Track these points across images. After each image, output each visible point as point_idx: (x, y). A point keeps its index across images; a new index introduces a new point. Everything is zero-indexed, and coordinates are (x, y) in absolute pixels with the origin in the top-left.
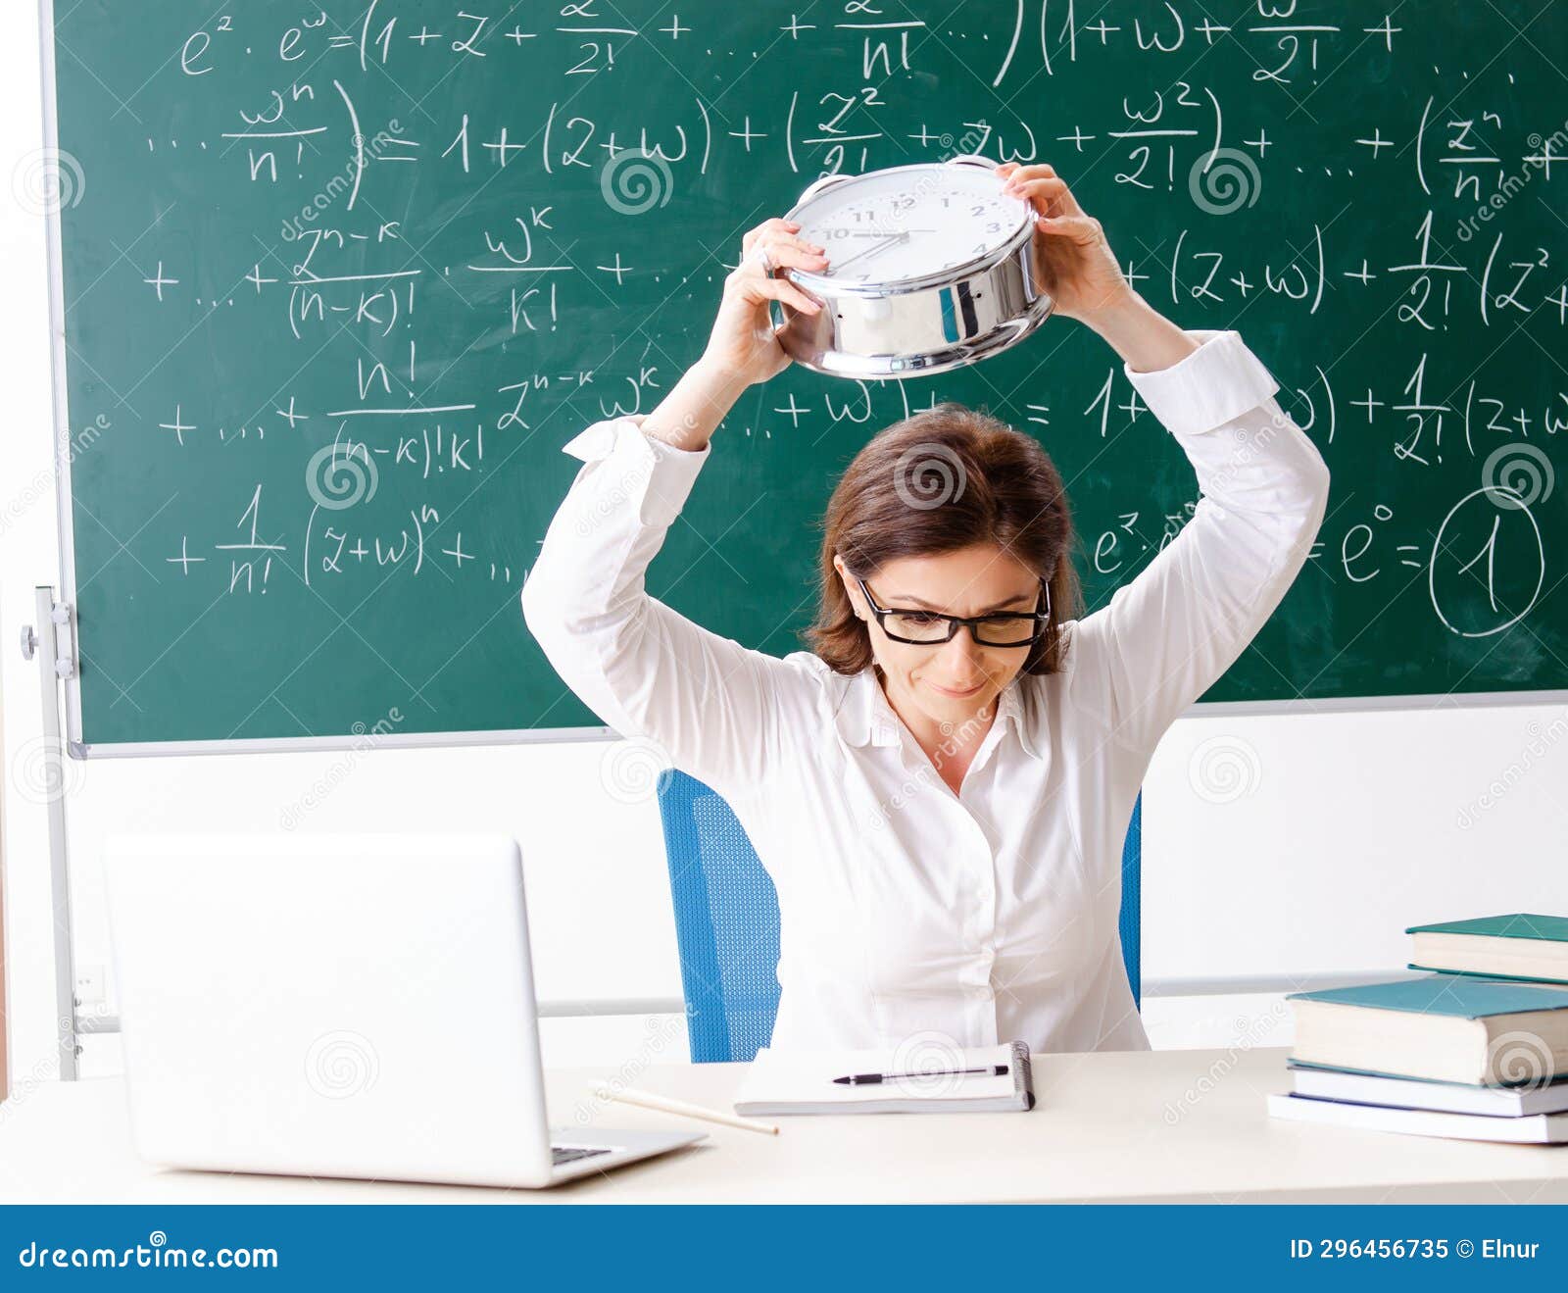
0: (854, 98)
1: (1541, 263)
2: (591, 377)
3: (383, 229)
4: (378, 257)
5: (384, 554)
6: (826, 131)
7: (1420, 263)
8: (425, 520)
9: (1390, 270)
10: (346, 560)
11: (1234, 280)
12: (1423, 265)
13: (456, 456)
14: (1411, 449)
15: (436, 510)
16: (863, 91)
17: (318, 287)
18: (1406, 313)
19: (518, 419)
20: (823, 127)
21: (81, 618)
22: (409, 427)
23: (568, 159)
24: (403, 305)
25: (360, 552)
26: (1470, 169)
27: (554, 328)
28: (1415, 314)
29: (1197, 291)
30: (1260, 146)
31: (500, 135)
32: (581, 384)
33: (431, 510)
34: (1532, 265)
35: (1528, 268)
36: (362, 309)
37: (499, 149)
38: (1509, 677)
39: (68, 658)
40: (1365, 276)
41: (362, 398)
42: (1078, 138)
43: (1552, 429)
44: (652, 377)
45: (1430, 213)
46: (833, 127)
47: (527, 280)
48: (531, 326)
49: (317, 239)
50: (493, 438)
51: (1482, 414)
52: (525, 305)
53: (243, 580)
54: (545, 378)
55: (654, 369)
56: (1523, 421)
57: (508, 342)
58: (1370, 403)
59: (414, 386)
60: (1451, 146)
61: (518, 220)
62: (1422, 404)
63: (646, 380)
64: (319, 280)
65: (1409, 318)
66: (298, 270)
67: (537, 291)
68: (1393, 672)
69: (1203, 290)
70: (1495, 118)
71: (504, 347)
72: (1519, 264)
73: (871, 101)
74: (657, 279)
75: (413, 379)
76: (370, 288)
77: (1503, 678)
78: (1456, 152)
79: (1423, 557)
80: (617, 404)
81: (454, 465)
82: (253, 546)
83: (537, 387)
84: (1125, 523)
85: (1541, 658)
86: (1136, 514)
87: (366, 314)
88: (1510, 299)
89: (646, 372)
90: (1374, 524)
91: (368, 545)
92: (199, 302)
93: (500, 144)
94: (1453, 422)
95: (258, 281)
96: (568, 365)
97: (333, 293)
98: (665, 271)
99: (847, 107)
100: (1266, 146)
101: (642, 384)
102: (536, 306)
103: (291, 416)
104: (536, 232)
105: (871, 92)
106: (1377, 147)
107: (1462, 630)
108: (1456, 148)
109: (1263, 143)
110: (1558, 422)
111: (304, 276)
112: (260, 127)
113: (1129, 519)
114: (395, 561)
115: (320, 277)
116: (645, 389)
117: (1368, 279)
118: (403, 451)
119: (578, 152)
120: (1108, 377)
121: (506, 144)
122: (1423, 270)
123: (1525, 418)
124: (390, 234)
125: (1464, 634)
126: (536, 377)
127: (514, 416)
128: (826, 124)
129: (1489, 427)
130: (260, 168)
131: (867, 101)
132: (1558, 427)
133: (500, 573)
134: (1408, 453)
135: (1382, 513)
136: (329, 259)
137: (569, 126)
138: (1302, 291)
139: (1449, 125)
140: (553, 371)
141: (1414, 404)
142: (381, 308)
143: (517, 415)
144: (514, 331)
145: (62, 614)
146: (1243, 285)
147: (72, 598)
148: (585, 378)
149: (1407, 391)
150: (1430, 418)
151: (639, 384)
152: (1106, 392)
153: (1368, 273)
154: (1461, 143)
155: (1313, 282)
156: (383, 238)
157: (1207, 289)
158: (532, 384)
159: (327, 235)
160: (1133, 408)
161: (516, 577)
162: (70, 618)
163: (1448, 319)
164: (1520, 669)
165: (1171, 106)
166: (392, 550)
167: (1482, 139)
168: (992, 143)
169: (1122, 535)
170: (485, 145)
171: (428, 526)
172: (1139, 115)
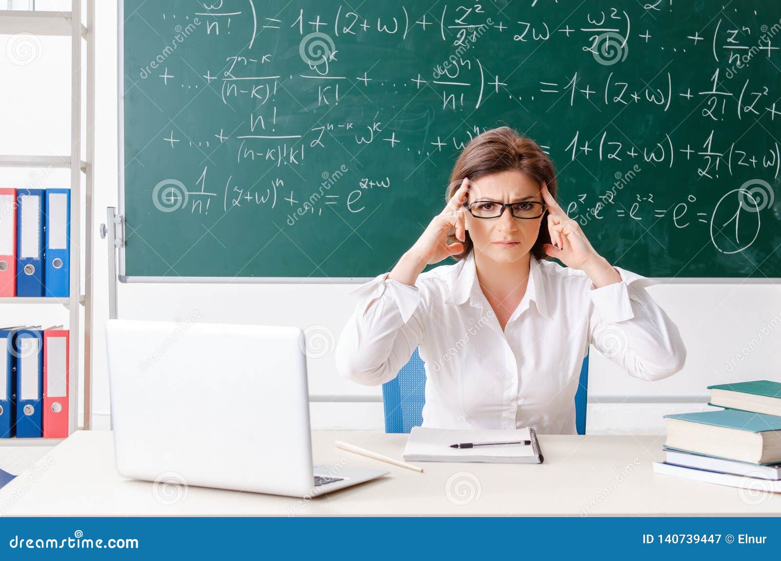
0: (471, 9)
1: (765, 93)
2: (352, 126)
3: (264, 57)
4: (261, 70)
5: (259, 199)
6: (459, 23)
7: (712, 91)
8: (277, 185)
9: (700, 93)
10: (243, 201)
11: (632, 95)
12: (714, 92)
13: (292, 158)
14: (705, 171)
15: (283, 181)
16: (475, 6)
17: (235, 82)
18: (706, 112)
19: (320, 143)
20: (457, 21)
21: (127, 221)
22: (271, 144)
23: (346, 30)
24: (271, 90)
25: (249, 198)
26: (736, 51)
27: (337, 104)
28: (709, 113)
29: (616, 99)
30: (646, 37)
31: (317, 19)
32: (348, 128)
33: (281, 181)
34: (761, 94)
35: (758, 95)
36: (253, 92)
37: (316, 25)
38: (743, 272)
39: (120, 239)
40: (689, 96)
41: (252, 131)
42: (567, 31)
43: (766, 165)
44: (379, 127)
45: (718, 69)
46: (461, 21)
47: (326, 83)
48: (327, 103)
49: (236, 60)
50: (308, 150)
51: (736, 157)
52: (325, 93)
53: (197, 208)
54: (332, 125)
55: (379, 123)
56: (754, 161)
57: (316, 110)
58: (689, 151)
59: (274, 126)
60: (728, 41)
62: (711, 152)
63: (376, 129)
64: (235, 79)
65: (707, 115)
66: (226, 74)
67: (330, 87)
68: (693, 267)
69: (619, 99)
70: (748, 30)
71: (315, 111)
72: (755, 93)
73: (478, 11)
74: (382, 84)
75: (274, 123)
76: (258, 83)
77: (740, 272)
78: (731, 44)
79: (708, 218)
80: (363, 138)
81: (291, 162)
82: (202, 193)
83: (328, 129)
84: (580, 199)
85: (757, 264)
86: (585, 195)
87: (255, 94)
88: (750, 108)
89: (376, 124)
90: (688, 203)
91: (252, 195)
92: (183, 86)
93: (316, 22)
95: (209, 78)
96: (343, 120)
97: (241, 85)
98: (386, 81)
99: (467, 13)
100: (648, 38)
101: (374, 130)
102: (330, 94)
103: (221, 137)
104: (331, 61)
105: (478, 7)
106: (696, 40)
107: (723, 251)
108: (730, 42)
109: (647, 36)
110: (769, 162)
111: (229, 77)
112: (212, 11)
113: (582, 197)
114: (264, 202)
115: (236, 77)
116: (375, 132)
117: (690, 97)
118: (269, 155)
119: (350, 27)
120: (576, 135)
121: (319, 22)
122: (714, 94)
123: (755, 160)
124: (268, 60)
125: (725, 252)
126: (328, 125)
127: (318, 141)
128: (458, 20)
129: (739, 163)
130: (211, 29)
131: (477, 11)
132: (769, 165)
134: (704, 173)
135: (692, 199)
136: (239, 70)
137: (347, 16)
138: (661, 101)
139: (728, 32)
140: (336, 122)
141: (707, 152)
142: (262, 92)
143: (320, 141)
144: (319, 104)
145: (118, 220)
147: (123, 213)
148: (349, 126)
149: (704, 146)
150: (714, 158)
151: (372, 129)
152: (575, 142)
153: (690, 95)
154: (733, 40)
155: (666, 98)
156: (264, 62)
157: (621, 99)
158: (326, 128)
159: (239, 59)
160: (586, 149)
161: (317, 211)
162: (122, 221)
163: (723, 116)
164: (748, 268)
165: (608, 19)
166: (262, 198)
167: (742, 39)
168: (530, 31)
169: (579, 203)
170: (310, 23)
171: (279, 188)
172: (594, 21)
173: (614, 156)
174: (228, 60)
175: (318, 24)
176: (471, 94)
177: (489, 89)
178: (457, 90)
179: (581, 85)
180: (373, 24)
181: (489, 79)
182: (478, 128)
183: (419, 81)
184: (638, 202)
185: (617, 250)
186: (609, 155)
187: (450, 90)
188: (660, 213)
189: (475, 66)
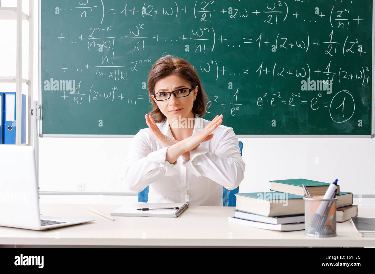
0: (209, 3)
1: (356, 42)
2: (151, 60)
3: (108, 28)
4: (107, 34)
5: (106, 97)
9: (323, 43)
10: (98, 98)
11: (289, 44)
12: (331, 42)
13: (122, 76)
17: (94, 40)
18: (327, 52)
20: (202, 9)
21: (42, 108)
22: (112, 70)
23: (147, 14)
24: (112, 44)
25: (101, 96)
26: (342, 22)
27: (143, 50)
28: (329, 52)
29: (281, 46)
33: (116, 88)
35: (353, 43)
36: (103, 45)
38: (346, 132)
39: (39, 116)
40: (318, 44)
41: (103, 63)
42: (257, 13)
45: (333, 31)
46: (204, 9)
47: (138, 40)
48: (138, 49)
49: (94, 29)
50: (129, 72)
51: (342, 75)
52: (137, 45)
53: (76, 100)
54: (141, 61)
56: (351, 76)
57: (133, 52)
58: (318, 72)
60: (338, 16)
61: (137, 27)
62: (329, 72)
64: (94, 38)
66: (90, 36)
67: (140, 42)
68: (321, 130)
69: (283, 46)
70: (348, 11)
71: (133, 53)
74: (165, 40)
75: (113, 60)
76: (105, 40)
77: (345, 132)
78: (339, 18)
79: (328, 105)
81: (121, 78)
82: (78, 94)
83: (139, 62)
84: (264, 96)
85: (353, 128)
88: (349, 50)
90: (318, 98)
91: (103, 95)
92: (69, 42)
93: (133, 10)
94: (336, 76)
95: (81, 38)
96: (146, 58)
97: (97, 41)
98: (167, 38)
99: (207, 5)
102: (140, 45)
103: (88, 67)
104: (140, 29)
105: (212, 2)
106: (322, 16)
109: (297, 15)
110: (359, 77)
112: (83, 6)
113: (265, 94)
114: (108, 98)
118: (111, 75)
119: (150, 13)
120: (261, 64)
124: (110, 29)
125: (337, 122)
126: (139, 60)
127: (134, 68)
129: (344, 77)
130: (83, 14)
131: (211, 4)
133: (130, 102)
135: (320, 95)
136: (96, 34)
137: (148, 7)
138: (304, 47)
139: (337, 12)
140: (143, 59)
141: (328, 72)
142: (107, 45)
144: (135, 50)
145: (38, 107)
146: (291, 45)
147: (41, 104)
148: (149, 61)
149: (326, 69)
150: (331, 75)
152: (261, 67)
154: (340, 16)
155: (307, 45)
156: (108, 30)
159: (96, 29)
160: (266, 71)
161: (134, 102)
162: (40, 108)
163: (335, 54)
164: (349, 130)
165: (277, 6)
166: (108, 96)
167: (345, 15)
168: (238, 14)
169: (263, 98)
170: (130, 11)
171: (115, 91)
172: (270, 8)
173: (280, 74)
174: (91, 29)
175: (134, 11)
176: (209, 44)
177: (218, 42)
178: (202, 43)
179: (263, 39)
180: (160, 11)
181: (218, 36)
182: (212, 61)
183: (183, 38)
184: (293, 97)
185: (282, 121)
186: (278, 74)
187: (199, 42)
188: (304, 103)
189: (211, 30)
